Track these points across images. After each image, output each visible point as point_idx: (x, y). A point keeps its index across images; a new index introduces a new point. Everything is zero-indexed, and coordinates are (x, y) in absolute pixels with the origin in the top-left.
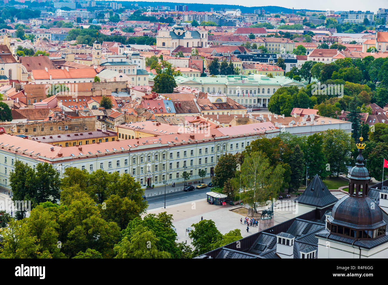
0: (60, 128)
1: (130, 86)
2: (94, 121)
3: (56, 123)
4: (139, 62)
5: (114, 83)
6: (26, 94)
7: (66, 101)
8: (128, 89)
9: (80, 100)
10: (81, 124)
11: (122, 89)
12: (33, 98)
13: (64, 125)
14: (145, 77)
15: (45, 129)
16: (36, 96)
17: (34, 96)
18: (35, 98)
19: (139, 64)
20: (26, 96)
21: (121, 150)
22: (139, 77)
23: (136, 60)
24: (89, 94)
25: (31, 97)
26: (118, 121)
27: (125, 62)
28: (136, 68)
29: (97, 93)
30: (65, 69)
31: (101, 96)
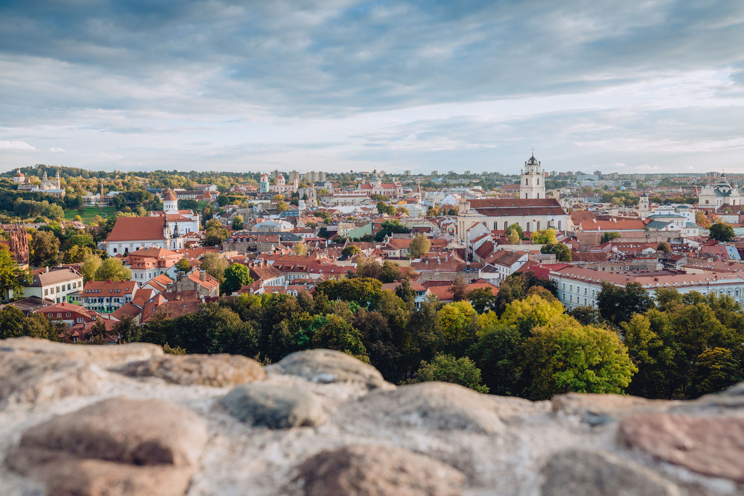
0: (621, 268)
1: (682, 236)
2: (655, 263)
3: (616, 264)
4: (688, 215)
5: (667, 233)
6: (578, 241)
7: (620, 246)
8: (681, 239)
9: (635, 246)
10: (642, 266)
11: (675, 239)
12: (586, 245)
13: (625, 266)
14: (695, 229)
15: (606, 269)
16: (588, 244)
17: (586, 244)
18: (587, 245)
19: (688, 217)
20: (578, 243)
21: (699, 283)
22: (688, 229)
23: (685, 212)
24: (644, 241)
25: (584, 244)
26: (681, 264)
27: (673, 215)
28: (685, 221)
29: (652, 240)
30: (612, 220)
31: (656, 243)
